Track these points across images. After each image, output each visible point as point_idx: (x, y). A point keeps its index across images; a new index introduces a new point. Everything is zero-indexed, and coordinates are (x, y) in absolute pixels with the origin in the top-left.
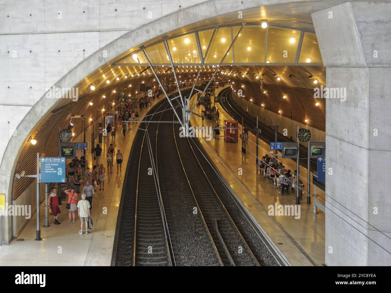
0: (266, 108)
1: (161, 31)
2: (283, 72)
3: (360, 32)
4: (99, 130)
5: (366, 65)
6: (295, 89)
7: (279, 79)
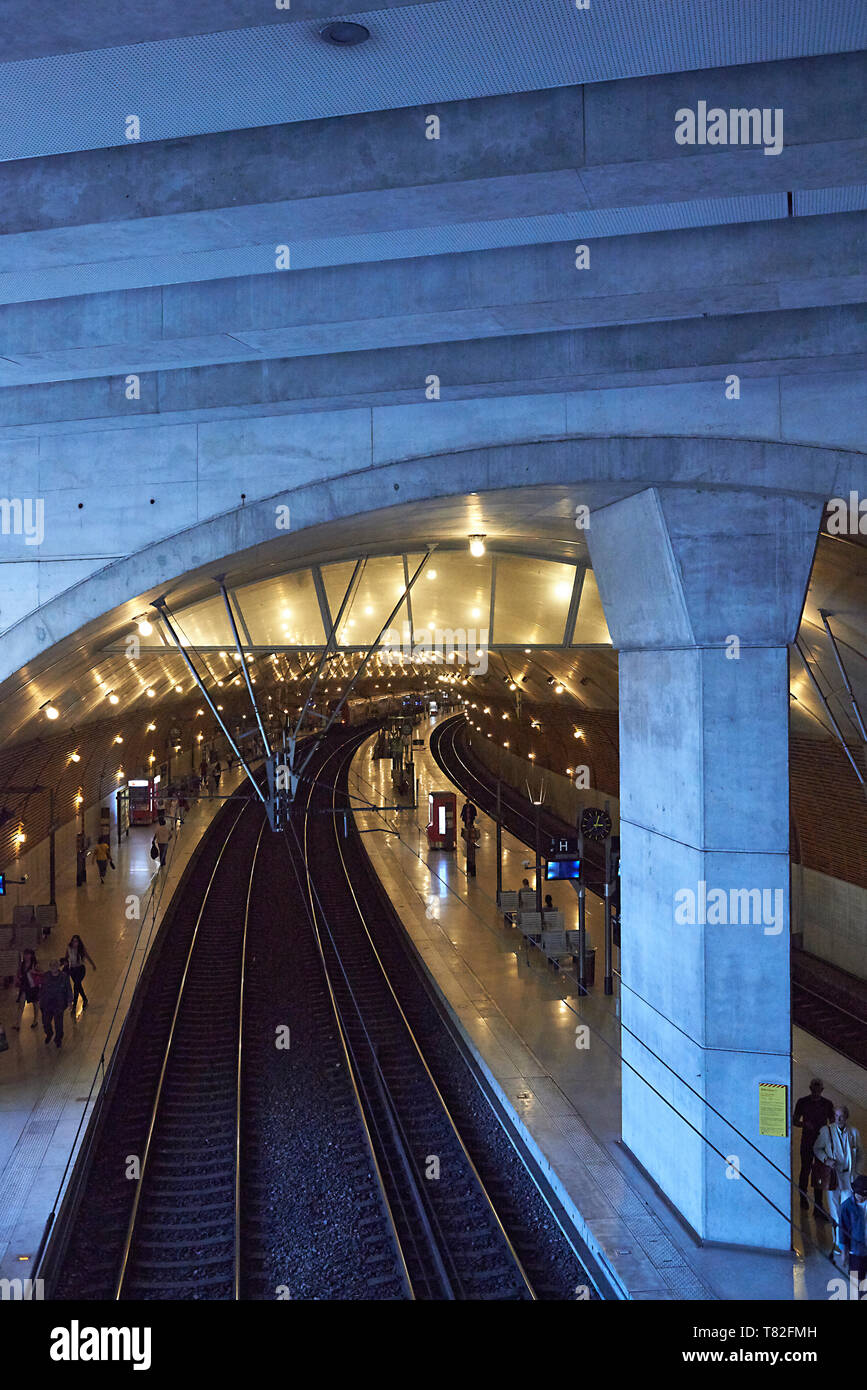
0: (538, 762)
1: (195, 559)
2: (570, 674)
3: (680, 561)
4: (103, 825)
5: (694, 643)
6: (597, 712)
7: (559, 690)
